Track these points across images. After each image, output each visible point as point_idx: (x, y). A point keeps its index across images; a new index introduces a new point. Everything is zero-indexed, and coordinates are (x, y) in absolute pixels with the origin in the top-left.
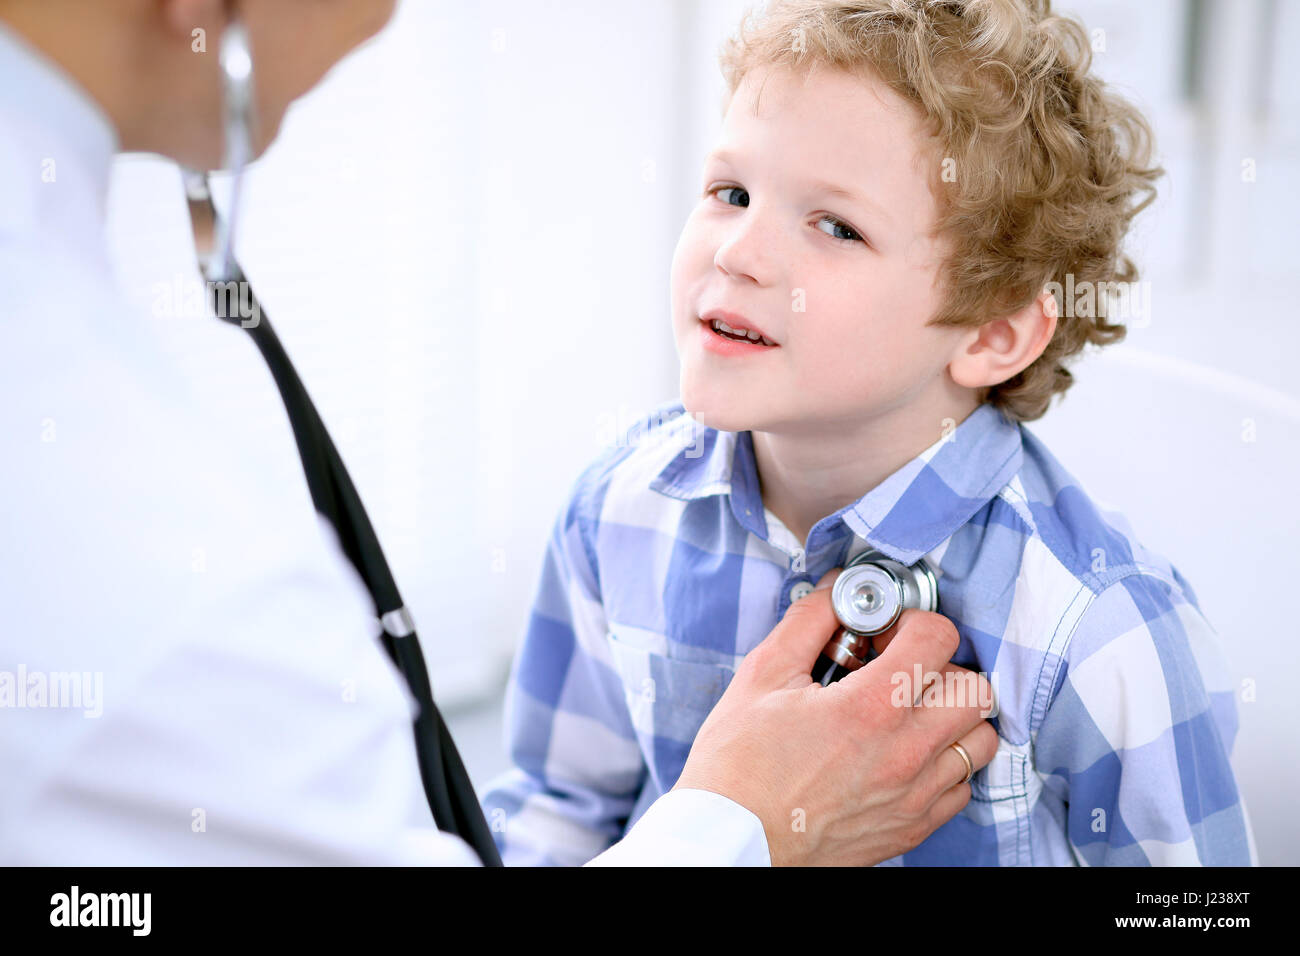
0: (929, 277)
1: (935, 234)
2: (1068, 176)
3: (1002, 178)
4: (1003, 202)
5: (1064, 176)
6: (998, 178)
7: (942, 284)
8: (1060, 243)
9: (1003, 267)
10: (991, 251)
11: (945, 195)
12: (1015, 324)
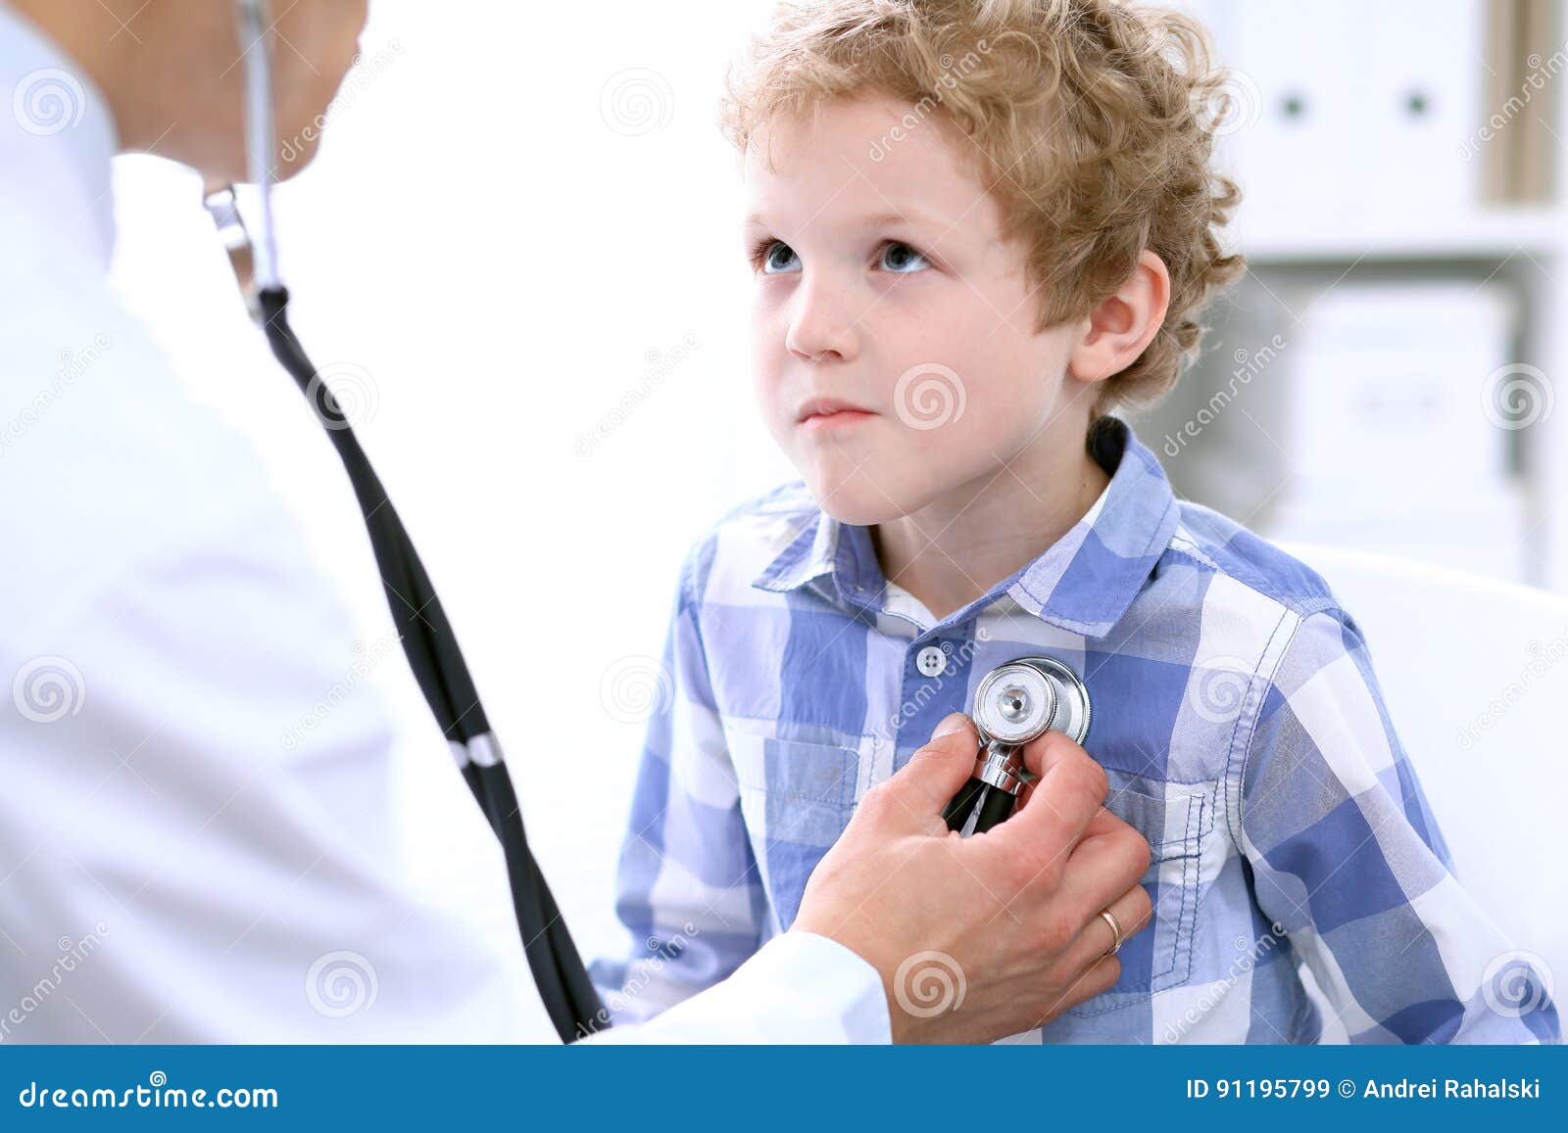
0: (1018, 283)
1: (1007, 235)
2: (1127, 122)
3: (1058, 152)
4: (1068, 177)
5: (1123, 124)
6: (1054, 155)
7: (1034, 287)
8: (1143, 195)
9: (1092, 245)
10: (1072, 233)
11: (1002, 192)
12: (1124, 296)
